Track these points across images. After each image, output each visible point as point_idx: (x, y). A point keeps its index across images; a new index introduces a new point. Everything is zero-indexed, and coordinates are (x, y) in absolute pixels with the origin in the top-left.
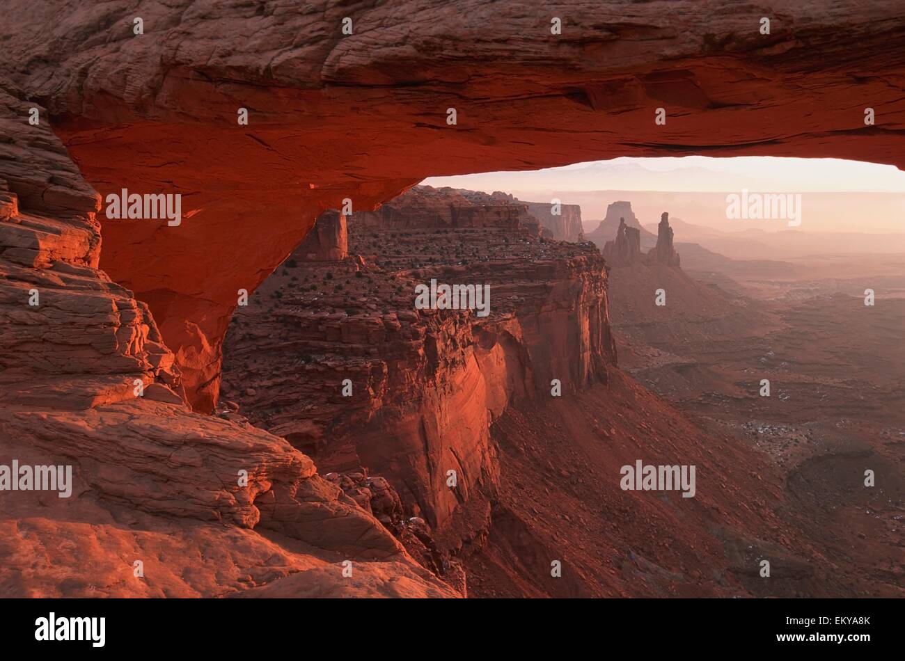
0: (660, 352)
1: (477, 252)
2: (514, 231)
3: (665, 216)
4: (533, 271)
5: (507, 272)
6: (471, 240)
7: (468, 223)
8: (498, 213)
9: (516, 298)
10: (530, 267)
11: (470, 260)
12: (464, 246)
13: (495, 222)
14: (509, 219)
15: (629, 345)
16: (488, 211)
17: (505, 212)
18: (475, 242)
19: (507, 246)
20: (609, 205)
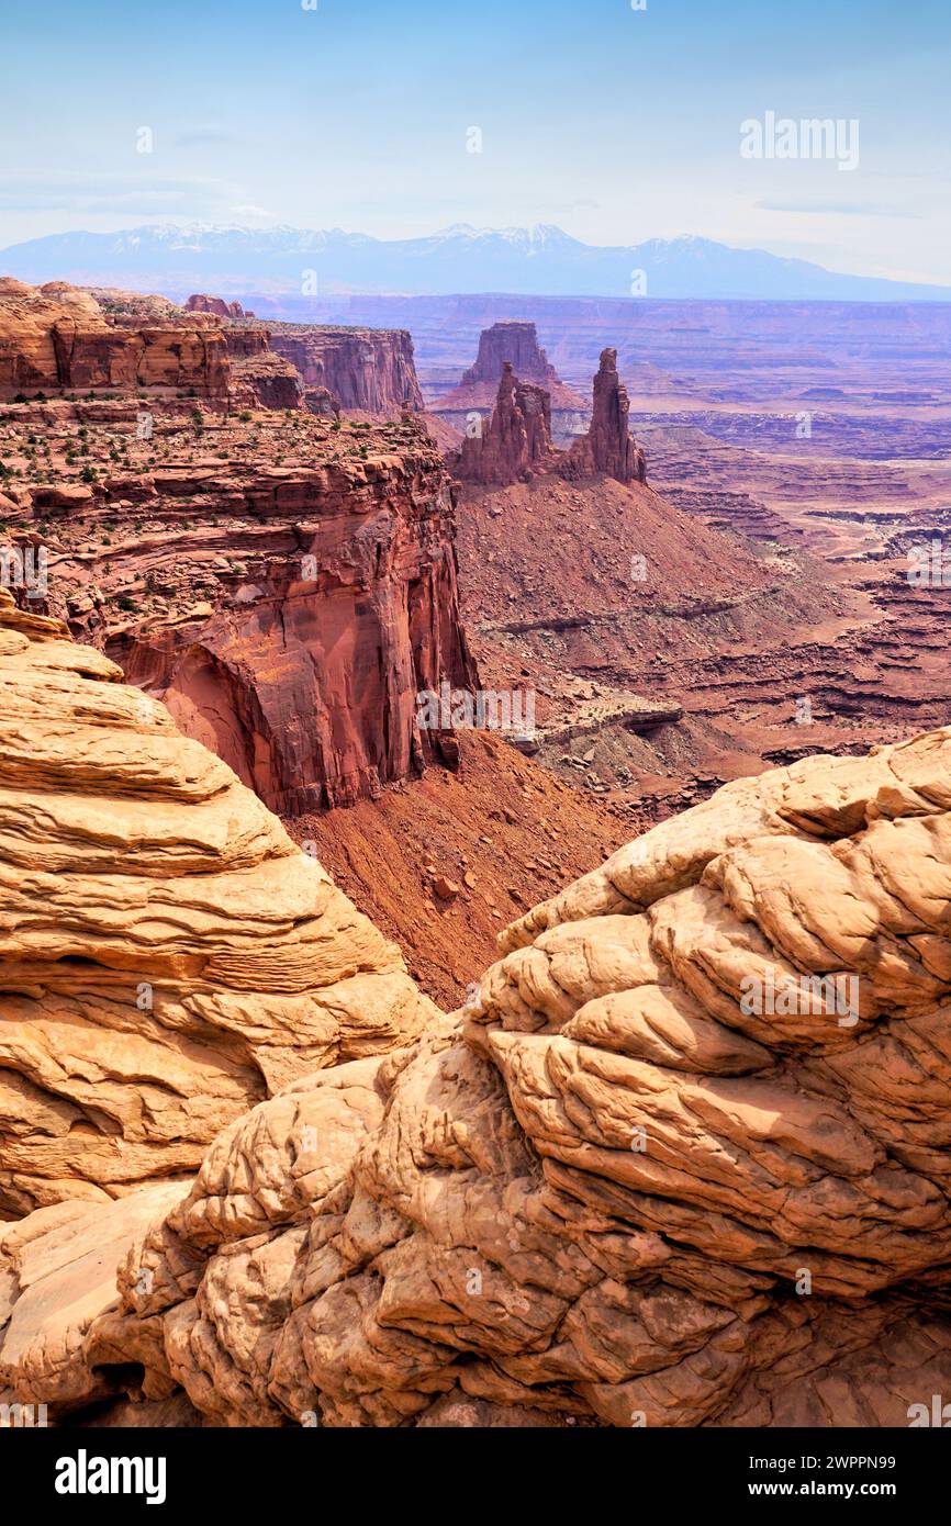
0: (598, 688)
1: (123, 450)
2: (217, 396)
3: (608, 359)
4: (265, 494)
5: (199, 500)
6: (106, 419)
7: (98, 374)
8: (176, 349)
9: (224, 563)
10: (259, 487)
11: (103, 471)
12: (90, 435)
13: (167, 372)
14: (203, 364)
15: (525, 673)
16: (148, 344)
17: (193, 348)
18: (117, 426)
19: (199, 434)
20: (484, 333)
